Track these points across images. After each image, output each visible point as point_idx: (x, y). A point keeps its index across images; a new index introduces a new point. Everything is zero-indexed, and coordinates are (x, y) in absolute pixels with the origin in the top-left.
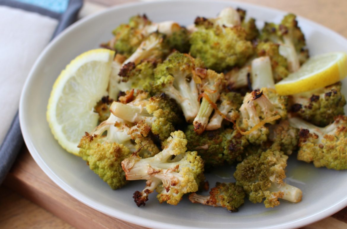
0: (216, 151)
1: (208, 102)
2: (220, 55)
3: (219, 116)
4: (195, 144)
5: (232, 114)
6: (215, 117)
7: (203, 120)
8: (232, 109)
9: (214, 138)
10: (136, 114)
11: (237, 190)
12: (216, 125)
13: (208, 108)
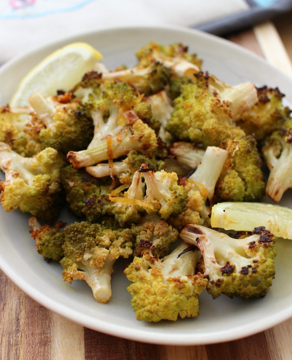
0: (76, 195)
1: (107, 146)
2: (186, 120)
3: (109, 168)
4: (68, 175)
5: (124, 176)
6: (102, 165)
7: (84, 157)
8: (128, 172)
9: (85, 182)
10: (46, 114)
11: (55, 240)
12: (95, 172)
13: (102, 152)
